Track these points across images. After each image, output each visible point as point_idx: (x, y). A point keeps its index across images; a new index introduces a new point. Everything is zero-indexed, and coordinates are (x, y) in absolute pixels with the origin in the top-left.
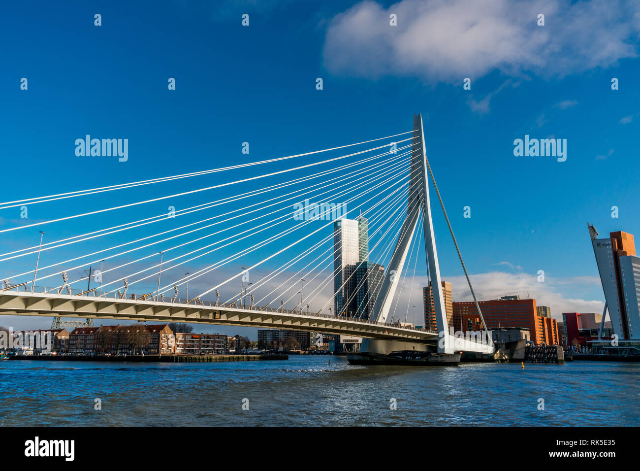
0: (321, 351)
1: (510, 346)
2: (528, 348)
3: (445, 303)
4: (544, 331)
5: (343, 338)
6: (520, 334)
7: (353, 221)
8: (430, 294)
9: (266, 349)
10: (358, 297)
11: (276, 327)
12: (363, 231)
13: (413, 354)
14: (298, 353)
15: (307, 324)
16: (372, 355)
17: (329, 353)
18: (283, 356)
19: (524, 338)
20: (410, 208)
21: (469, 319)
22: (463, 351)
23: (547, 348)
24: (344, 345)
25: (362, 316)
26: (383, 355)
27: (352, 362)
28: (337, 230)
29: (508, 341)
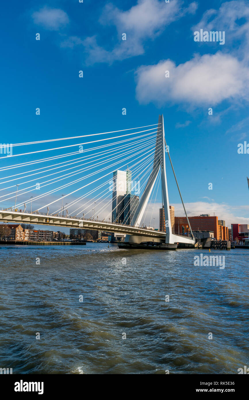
0: (104, 241)
1: (203, 240)
2: (213, 241)
3: (171, 217)
4: (221, 233)
5: (116, 234)
6: (209, 235)
7: (124, 172)
8: (163, 213)
9: (74, 239)
10: (125, 213)
11: (80, 228)
12: (129, 177)
13: (153, 243)
14: (92, 242)
15: (96, 227)
16: (131, 243)
17: (108, 242)
18: (83, 243)
19: (211, 236)
20: (155, 166)
21: (183, 226)
22: (179, 243)
23: (222, 242)
24: (116, 238)
25: (126, 223)
26: (136, 244)
27: (120, 247)
28: (115, 176)
29: (202, 238)
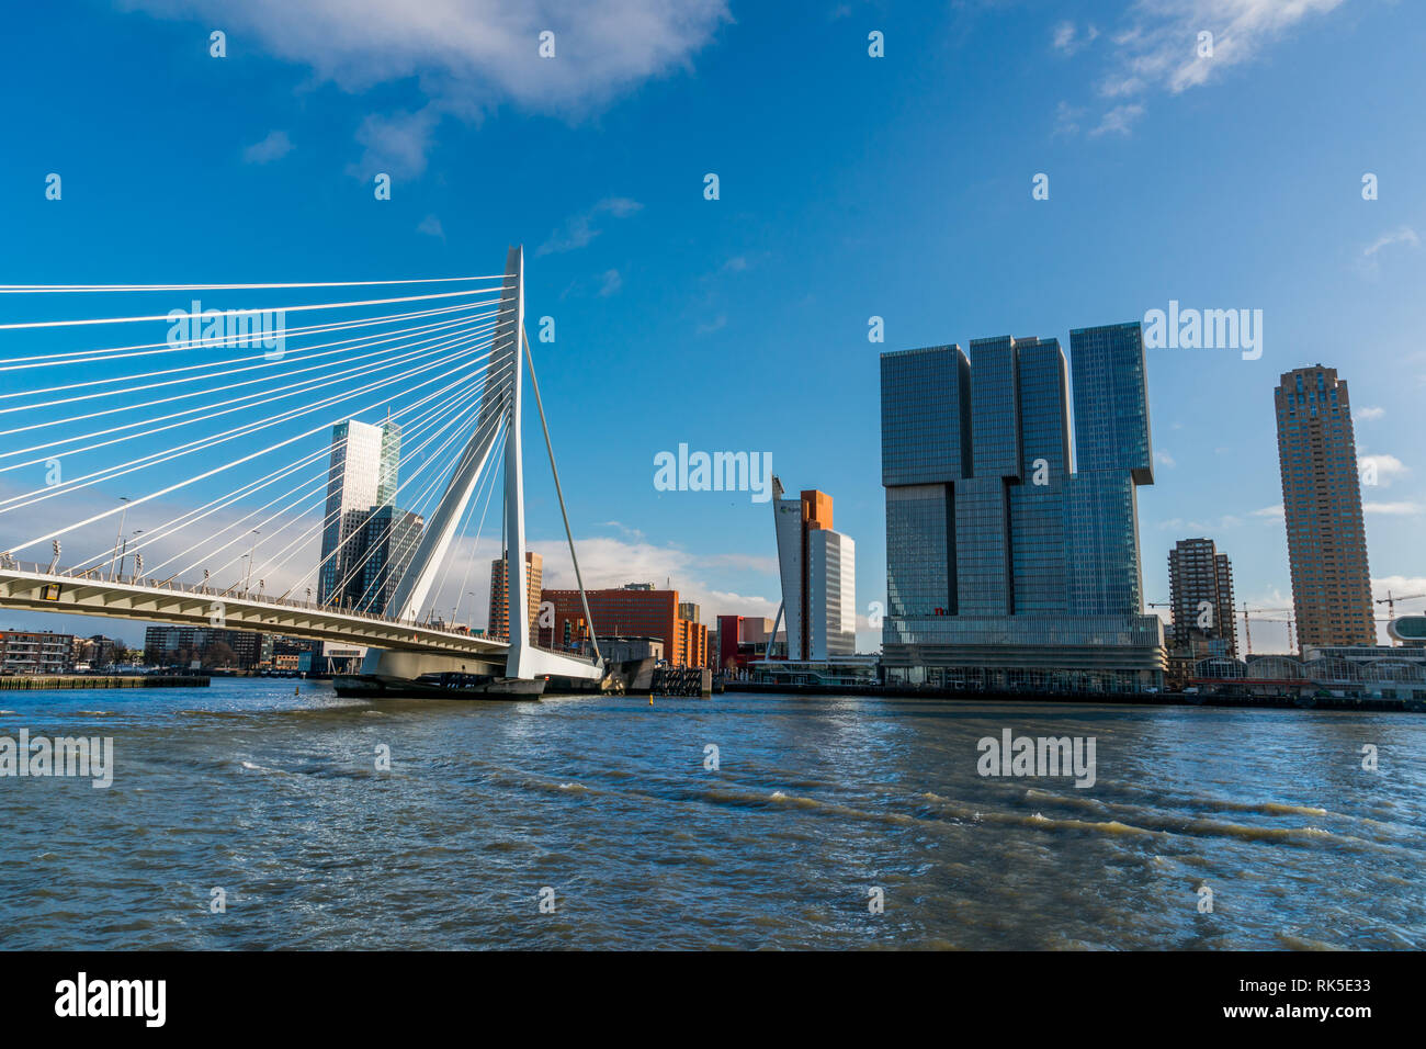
0: (281, 670)
1: (630, 668)
2: (658, 671)
3: (529, 590)
4: (685, 645)
5: (330, 646)
6: (648, 649)
7: (373, 427)
8: (503, 575)
9: (161, 666)
10: (368, 571)
11: (188, 622)
12: (391, 448)
13: (461, 679)
14: (233, 674)
15: (256, 619)
16: (382, 679)
17: (297, 675)
18: (200, 680)
19: (654, 655)
20: (484, 416)
21: (567, 621)
22: (550, 675)
23: (687, 671)
24: (330, 660)
25: (372, 607)
26: (404, 680)
27: (343, 693)
28: (338, 440)
29: (626, 660)
